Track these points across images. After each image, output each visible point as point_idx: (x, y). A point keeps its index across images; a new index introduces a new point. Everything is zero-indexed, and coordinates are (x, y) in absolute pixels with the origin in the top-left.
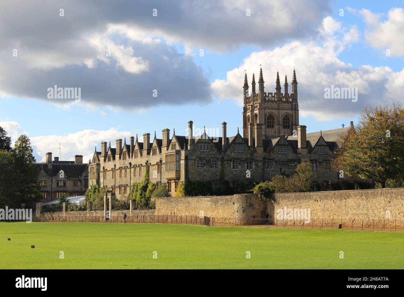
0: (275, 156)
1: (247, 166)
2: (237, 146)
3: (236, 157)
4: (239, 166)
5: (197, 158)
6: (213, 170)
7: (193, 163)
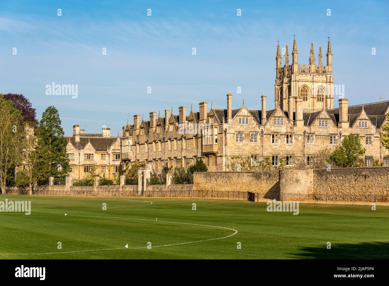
0: (316, 130)
1: (287, 140)
2: (277, 120)
3: (275, 131)
4: (279, 140)
5: (236, 132)
6: (252, 145)
7: (232, 138)
